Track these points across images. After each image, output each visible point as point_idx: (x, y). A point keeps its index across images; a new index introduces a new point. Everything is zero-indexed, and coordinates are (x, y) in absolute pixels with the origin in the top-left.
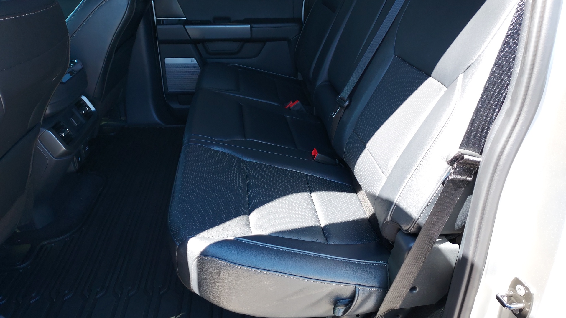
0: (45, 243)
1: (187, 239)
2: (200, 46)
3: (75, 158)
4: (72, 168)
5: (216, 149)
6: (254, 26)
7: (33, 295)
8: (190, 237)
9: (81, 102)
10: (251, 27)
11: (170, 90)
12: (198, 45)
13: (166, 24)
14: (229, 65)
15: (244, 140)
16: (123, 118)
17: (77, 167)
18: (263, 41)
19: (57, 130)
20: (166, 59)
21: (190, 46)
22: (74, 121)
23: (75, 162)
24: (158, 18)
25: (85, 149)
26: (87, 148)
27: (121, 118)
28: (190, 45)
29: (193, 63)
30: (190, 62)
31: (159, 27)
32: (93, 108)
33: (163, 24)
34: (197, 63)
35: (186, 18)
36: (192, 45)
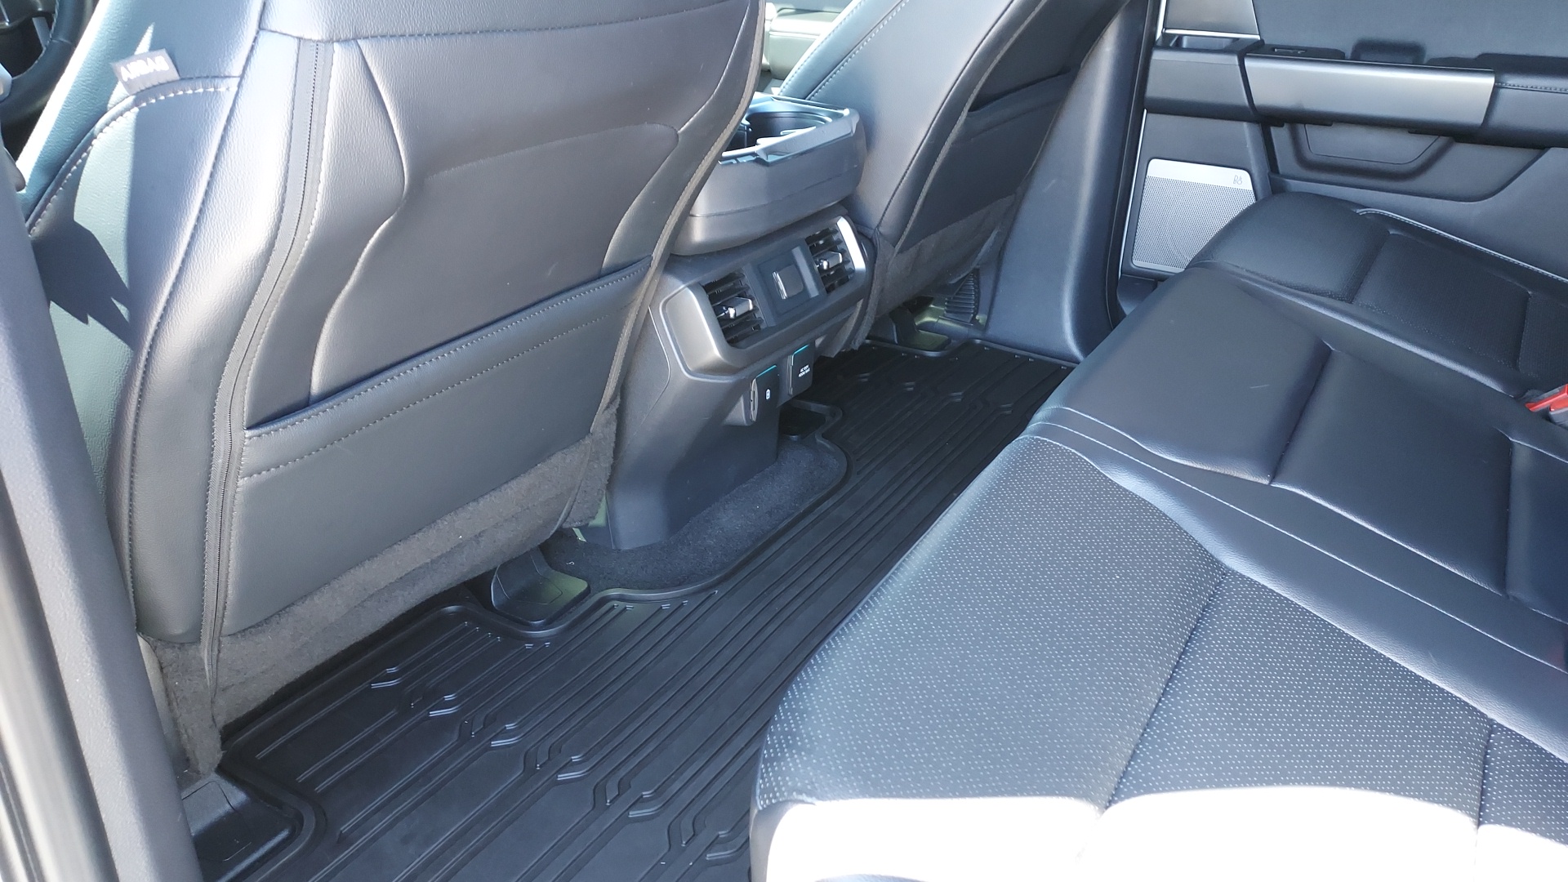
0: (614, 592)
1: (791, 801)
3: (754, 387)
4: (741, 413)
5: (1128, 481)
6: (1509, 80)
7: (509, 726)
8: (800, 797)
9: (835, 238)
10: (1496, 89)
12: (1274, 131)
13: (1189, 50)
14: (1358, 211)
15: (1266, 482)
17: (754, 414)
18: (1536, 143)
19: (717, 295)
20: (1152, 163)
21: (1246, 131)
22: (781, 283)
23: (752, 399)
24: (1168, 31)
25: (797, 370)
26: (805, 370)
27: (977, 317)
28: (1245, 125)
29: (1236, 186)
30: (1230, 184)
32: (859, 263)
33: (1178, 46)
34: (1251, 188)
35: (1258, 37)
36: (1252, 125)
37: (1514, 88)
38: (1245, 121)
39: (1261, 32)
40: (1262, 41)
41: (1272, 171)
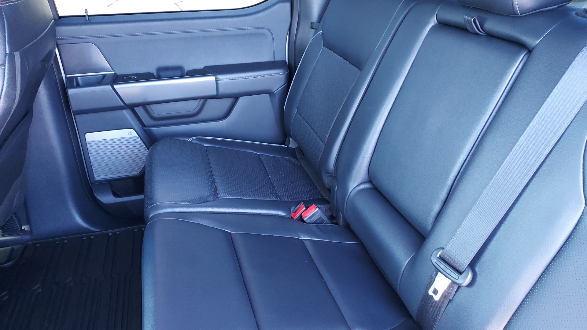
2: (140, 111)
6: (220, 77)
10: (217, 80)
11: (98, 177)
12: (136, 109)
13: (83, 86)
14: (189, 140)
16: (25, 227)
18: (234, 97)
20: (87, 135)
21: (125, 113)
24: (68, 76)
27: (23, 228)
28: (124, 111)
29: (131, 136)
30: (126, 136)
31: (71, 91)
33: (78, 86)
34: (137, 135)
35: (114, 72)
36: (127, 110)
37: (222, 80)
38: (123, 109)
39: (114, 70)
40: (115, 74)
41: (143, 126)
